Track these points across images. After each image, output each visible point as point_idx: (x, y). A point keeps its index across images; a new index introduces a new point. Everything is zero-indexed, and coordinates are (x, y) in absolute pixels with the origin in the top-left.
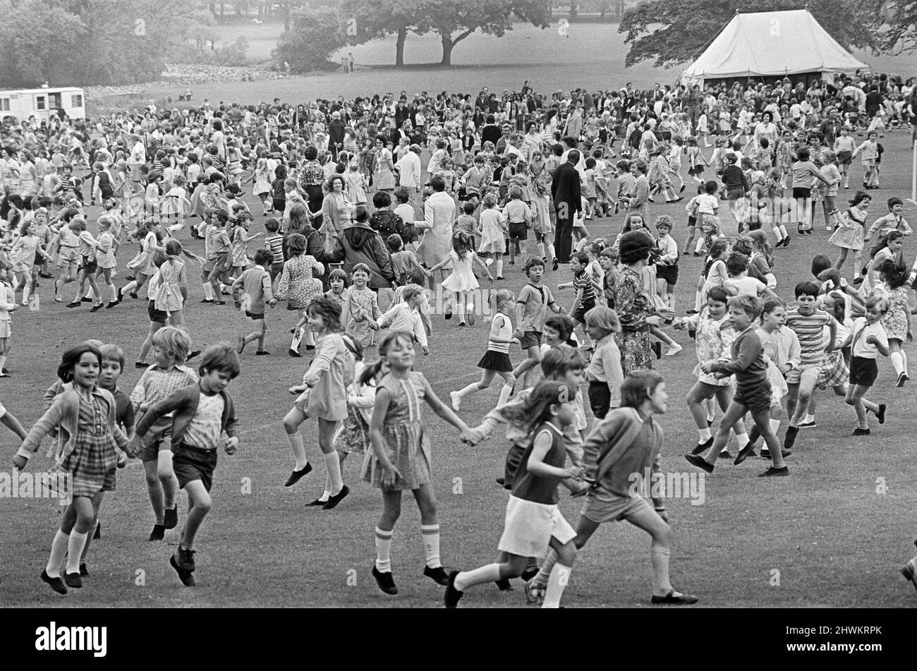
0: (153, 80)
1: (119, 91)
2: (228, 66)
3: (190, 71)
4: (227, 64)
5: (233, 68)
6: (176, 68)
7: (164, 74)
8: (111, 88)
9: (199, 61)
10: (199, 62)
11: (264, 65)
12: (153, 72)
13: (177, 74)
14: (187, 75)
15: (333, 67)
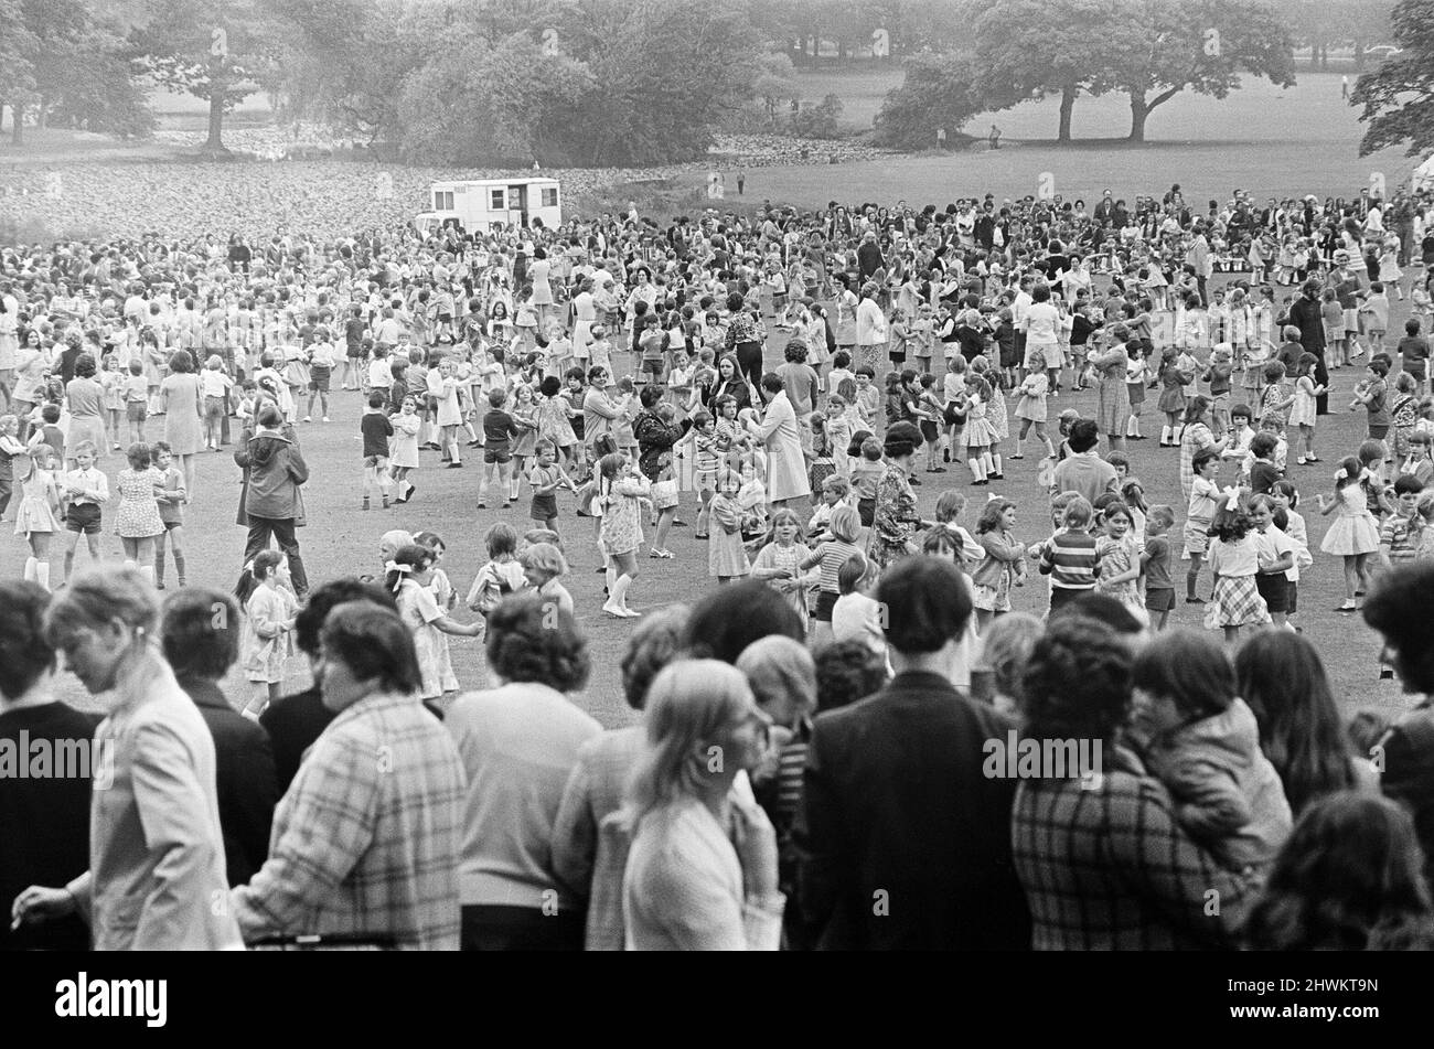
0: (695, 159)
1: (641, 175)
2: (811, 138)
3: (753, 145)
4: (808, 135)
5: (816, 142)
6: (732, 141)
7: (712, 150)
8: (630, 171)
9: (768, 129)
10: (768, 132)
11: (864, 138)
12: (697, 148)
13: (731, 151)
14: (747, 152)
15: (965, 143)
